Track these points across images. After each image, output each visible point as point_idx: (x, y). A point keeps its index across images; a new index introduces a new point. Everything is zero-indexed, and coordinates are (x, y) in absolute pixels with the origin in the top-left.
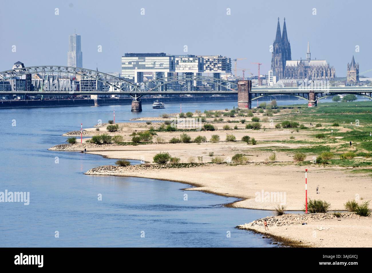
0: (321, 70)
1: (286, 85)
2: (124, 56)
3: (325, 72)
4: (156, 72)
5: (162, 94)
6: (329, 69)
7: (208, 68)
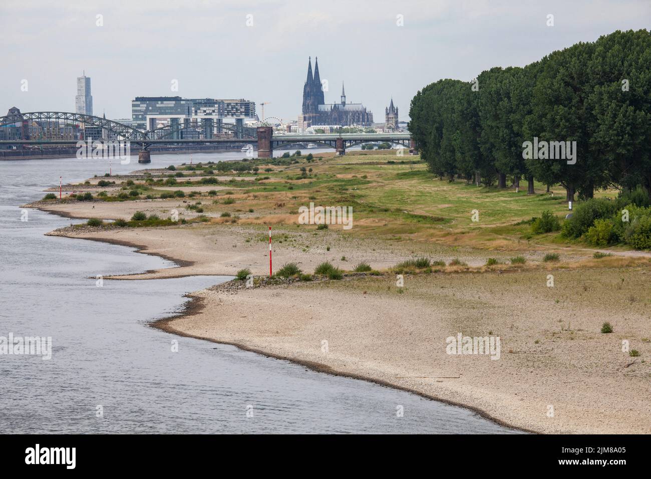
0: (357, 115)
1: (317, 131)
2: (135, 99)
3: (361, 117)
4: (171, 118)
5: (178, 143)
6: (365, 114)
7: (230, 114)
